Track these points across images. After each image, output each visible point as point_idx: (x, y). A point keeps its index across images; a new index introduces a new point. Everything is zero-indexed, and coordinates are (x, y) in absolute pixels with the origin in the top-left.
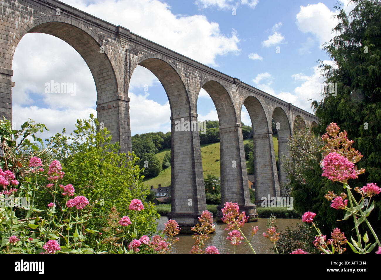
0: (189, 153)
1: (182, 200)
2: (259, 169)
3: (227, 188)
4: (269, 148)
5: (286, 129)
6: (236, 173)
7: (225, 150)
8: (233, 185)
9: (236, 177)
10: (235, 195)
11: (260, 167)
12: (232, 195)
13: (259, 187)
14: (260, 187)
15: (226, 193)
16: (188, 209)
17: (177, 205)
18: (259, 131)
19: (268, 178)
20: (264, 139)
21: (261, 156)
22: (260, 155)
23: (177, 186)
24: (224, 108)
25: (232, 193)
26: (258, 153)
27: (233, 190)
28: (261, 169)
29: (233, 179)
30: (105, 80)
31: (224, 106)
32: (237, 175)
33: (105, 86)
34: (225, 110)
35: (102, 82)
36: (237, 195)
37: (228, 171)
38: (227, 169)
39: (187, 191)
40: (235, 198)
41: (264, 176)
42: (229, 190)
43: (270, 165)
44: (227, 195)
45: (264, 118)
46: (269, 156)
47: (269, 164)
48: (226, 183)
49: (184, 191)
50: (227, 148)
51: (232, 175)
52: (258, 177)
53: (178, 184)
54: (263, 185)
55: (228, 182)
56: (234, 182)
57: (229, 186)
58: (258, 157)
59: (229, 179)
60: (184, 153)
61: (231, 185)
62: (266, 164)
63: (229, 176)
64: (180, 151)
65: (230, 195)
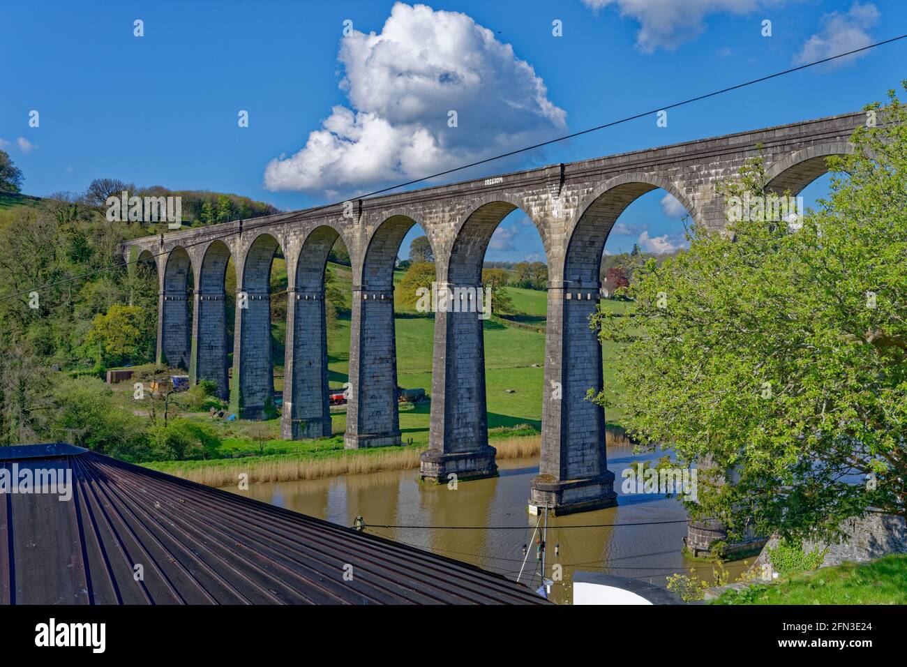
2: (368, 366)
3: (456, 416)
4: (391, 323)
6: (474, 385)
8: (468, 410)
9: (474, 394)
10: (471, 429)
11: (372, 361)
12: (466, 430)
13: (366, 404)
14: (369, 404)
18: (374, 283)
19: (386, 386)
20: (382, 301)
21: (374, 338)
22: (372, 335)
25: (467, 425)
26: (369, 332)
27: (468, 420)
28: (373, 366)
29: (470, 398)
32: (474, 390)
36: (474, 429)
37: (460, 381)
38: (459, 376)
39: (588, 434)
40: (472, 435)
41: (378, 381)
42: (460, 421)
43: (391, 359)
46: (391, 340)
47: (389, 356)
48: (456, 406)
51: (468, 389)
52: (365, 383)
54: (374, 401)
55: (458, 403)
56: (473, 405)
57: (460, 412)
58: (369, 340)
59: (462, 397)
60: (585, 360)
61: (464, 411)
62: (383, 356)
63: (462, 391)
64: (577, 355)
65: (461, 430)
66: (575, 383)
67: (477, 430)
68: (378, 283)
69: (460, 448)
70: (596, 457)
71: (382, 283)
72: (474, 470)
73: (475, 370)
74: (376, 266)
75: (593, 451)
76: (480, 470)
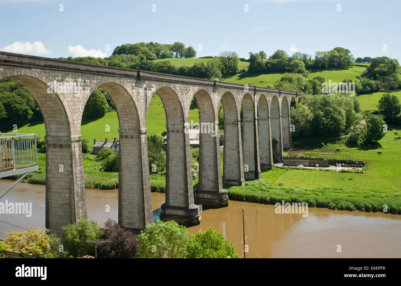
0: (182, 159)
1: (175, 196)
2: (227, 152)
3: (204, 176)
4: (237, 135)
5: (251, 110)
6: (212, 164)
7: (203, 143)
8: (209, 174)
9: (212, 168)
10: (211, 182)
11: (229, 150)
12: (208, 182)
13: (226, 167)
15: (203, 179)
16: (180, 203)
17: (170, 199)
18: (229, 118)
19: (235, 161)
20: (233, 125)
22: (229, 139)
23: (170, 184)
24: (205, 107)
25: (209, 180)
26: (228, 138)
27: (209, 178)
28: (229, 152)
29: (210, 169)
30: (128, 114)
31: (205, 105)
32: (213, 166)
33: (127, 119)
34: (206, 109)
35: (125, 115)
36: (212, 182)
37: (205, 161)
38: (205, 159)
39: (179, 189)
40: (211, 184)
41: (231, 158)
42: (206, 178)
43: (237, 150)
44: (204, 182)
45: (235, 108)
46: (237, 141)
47: (236, 148)
48: (203, 172)
49: (177, 189)
50: (206, 142)
51: (209, 165)
52: (226, 159)
53: (172, 183)
54: (230, 166)
55: (205, 171)
56: (211, 172)
57: (206, 174)
58: (228, 141)
59: (206, 168)
60: (177, 158)
61: (208, 174)
62: (234, 148)
63: (206, 166)
64: (174, 155)
65: (206, 182)
66: (172, 167)
67: (213, 183)
68: (231, 118)
69: (205, 189)
70: (183, 199)
71: (233, 118)
72: (211, 199)
73: (213, 158)
74: (229, 111)
75: (182, 196)
76: (214, 200)
